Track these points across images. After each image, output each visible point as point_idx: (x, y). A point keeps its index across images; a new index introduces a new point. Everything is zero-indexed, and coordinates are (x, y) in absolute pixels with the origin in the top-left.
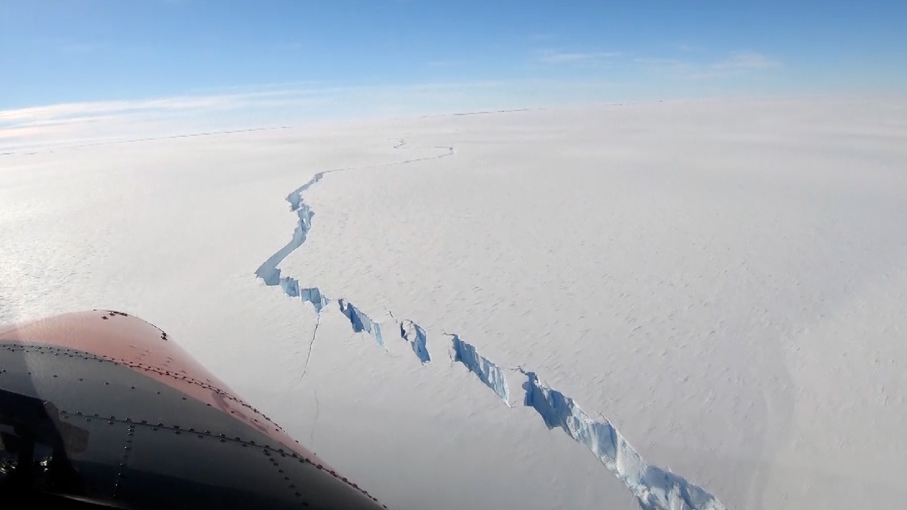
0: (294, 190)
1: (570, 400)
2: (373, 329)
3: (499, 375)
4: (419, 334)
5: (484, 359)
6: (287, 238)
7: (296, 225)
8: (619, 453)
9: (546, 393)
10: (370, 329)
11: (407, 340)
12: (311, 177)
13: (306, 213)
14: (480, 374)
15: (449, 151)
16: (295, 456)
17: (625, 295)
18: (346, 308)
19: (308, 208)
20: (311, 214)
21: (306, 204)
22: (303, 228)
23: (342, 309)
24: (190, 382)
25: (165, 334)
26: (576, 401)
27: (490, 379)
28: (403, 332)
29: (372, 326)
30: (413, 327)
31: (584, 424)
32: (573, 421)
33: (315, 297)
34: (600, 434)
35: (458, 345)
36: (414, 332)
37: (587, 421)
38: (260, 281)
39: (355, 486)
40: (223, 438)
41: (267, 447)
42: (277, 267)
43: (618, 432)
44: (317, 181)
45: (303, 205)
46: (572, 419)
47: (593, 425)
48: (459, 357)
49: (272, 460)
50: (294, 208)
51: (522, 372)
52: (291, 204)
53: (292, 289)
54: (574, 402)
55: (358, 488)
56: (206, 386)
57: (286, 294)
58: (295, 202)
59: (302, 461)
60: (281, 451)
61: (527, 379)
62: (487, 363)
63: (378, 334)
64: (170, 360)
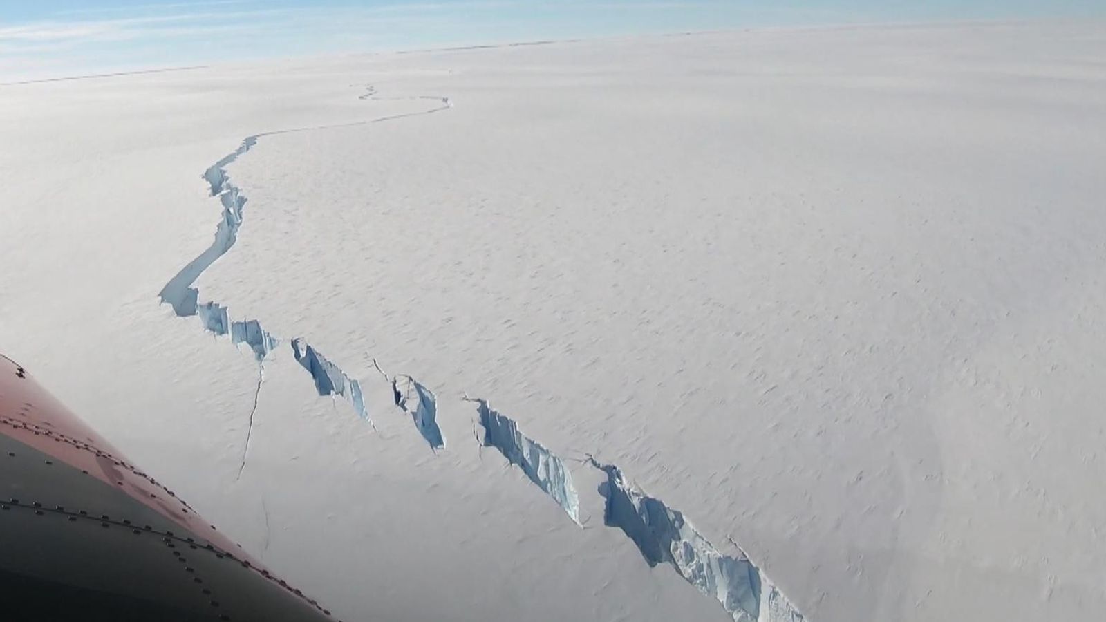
0: (214, 163)
1: (678, 515)
2: (348, 389)
3: (557, 469)
4: (423, 399)
5: (532, 443)
6: (206, 237)
7: (220, 219)
8: (764, 607)
9: (636, 502)
10: (344, 388)
11: (405, 409)
12: (239, 142)
13: (234, 199)
14: (524, 465)
15: (441, 104)
16: (210, 548)
17: (743, 333)
18: (303, 354)
19: (237, 190)
20: (242, 201)
21: (234, 185)
22: (230, 223)
23: (297, 355)
24: (57, 440)
25: (21, 370)
26: (687, 515)
27: (541, 474)
28: (398, 395)
29: (347, 385)
30: (412, 387)
31: (701, 554)
32: (681, 550)
33: (253, 336)
34: (731, 574)
35: (487, 417)
36: (416, 395)
37: (709, 552)
38: (168, 308)
39: (298, 592)
40: (105, 521)
41: (170, 534)
42: (193, 286)
43: (762, 574)
44: (248, 149)
45: (229, 186)
46: (681, 545)
47: (720, 558)
48: (490, 440)
49: (177, 553)
50: (215, 190)
51: (595, 464)
52: (210, 185)
53: (217, 322)
54: (684, 518)
55: (302, 596)
56: (81, 445)
57: (208, 331)
58: (217, 181)
59: (220, 556)
60: (190, 540)
61: (604, 477)
62: (535, 449)
63: (358, 396)
64: (29, 408)
